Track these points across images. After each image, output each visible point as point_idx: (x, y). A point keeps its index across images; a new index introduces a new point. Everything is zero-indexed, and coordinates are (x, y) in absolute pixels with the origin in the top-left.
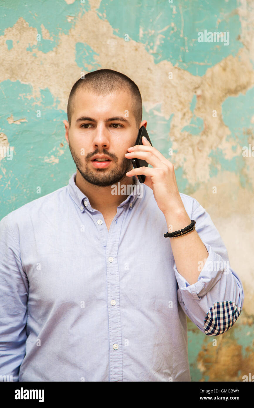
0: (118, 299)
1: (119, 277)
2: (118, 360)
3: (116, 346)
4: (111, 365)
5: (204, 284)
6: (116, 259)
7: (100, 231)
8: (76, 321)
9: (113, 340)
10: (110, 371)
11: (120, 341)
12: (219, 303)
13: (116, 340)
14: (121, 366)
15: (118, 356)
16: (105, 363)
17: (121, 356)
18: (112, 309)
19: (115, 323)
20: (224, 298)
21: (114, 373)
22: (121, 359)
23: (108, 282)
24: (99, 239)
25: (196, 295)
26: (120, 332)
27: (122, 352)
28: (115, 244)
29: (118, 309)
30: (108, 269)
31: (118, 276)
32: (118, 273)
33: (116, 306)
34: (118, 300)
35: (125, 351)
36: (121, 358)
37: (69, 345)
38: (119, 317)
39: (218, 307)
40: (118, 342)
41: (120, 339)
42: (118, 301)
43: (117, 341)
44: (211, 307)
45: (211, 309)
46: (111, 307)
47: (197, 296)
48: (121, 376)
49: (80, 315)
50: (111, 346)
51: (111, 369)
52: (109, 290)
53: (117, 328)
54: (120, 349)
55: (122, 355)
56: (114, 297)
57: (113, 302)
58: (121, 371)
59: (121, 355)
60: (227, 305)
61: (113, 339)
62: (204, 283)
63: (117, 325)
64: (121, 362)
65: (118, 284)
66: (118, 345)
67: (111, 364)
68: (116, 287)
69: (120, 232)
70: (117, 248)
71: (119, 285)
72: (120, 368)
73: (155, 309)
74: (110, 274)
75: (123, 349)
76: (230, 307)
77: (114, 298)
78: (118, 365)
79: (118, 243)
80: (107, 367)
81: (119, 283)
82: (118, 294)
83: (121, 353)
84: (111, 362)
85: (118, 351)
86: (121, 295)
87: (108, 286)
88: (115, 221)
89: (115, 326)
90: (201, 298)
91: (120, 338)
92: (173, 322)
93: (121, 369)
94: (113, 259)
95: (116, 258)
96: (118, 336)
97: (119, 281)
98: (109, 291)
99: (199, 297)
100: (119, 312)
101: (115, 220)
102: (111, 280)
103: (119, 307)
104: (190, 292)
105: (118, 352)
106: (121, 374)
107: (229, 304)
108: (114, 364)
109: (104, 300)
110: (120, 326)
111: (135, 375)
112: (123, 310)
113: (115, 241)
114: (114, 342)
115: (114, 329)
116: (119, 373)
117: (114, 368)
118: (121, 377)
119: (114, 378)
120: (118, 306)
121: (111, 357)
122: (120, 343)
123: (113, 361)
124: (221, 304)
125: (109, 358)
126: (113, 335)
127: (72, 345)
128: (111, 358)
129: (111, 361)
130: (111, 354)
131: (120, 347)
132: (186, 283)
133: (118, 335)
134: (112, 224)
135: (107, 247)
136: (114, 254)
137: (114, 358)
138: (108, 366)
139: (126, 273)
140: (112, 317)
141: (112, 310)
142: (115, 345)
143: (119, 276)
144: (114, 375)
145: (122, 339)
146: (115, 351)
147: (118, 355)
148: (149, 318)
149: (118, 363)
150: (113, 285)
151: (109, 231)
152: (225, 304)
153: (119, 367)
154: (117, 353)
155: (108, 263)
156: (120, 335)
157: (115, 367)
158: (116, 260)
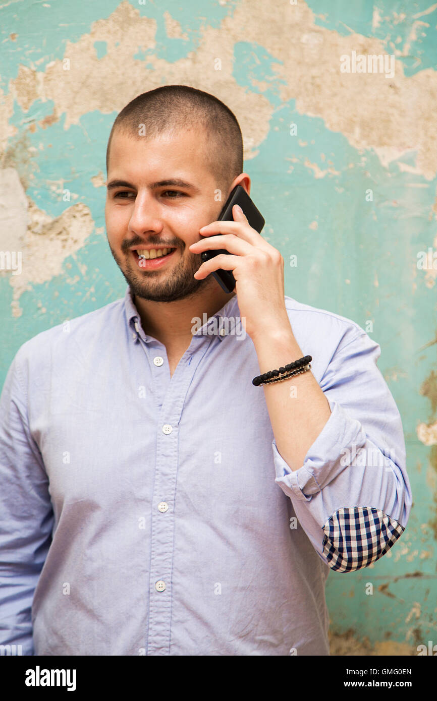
0: (172, 500)
1: (176, 462)
2: (164, 609)
3: (161, 586)
4: (151, 618)
5: (312, 470)
6: (177, 429)
7: (156, 376)
8: (98, 535)
9: (157, 574)
10: (149, 629)
11: (169, 577)
12: (348, 510)
13: (163, 574)
14: (169, 621)
15: (164, 603)
16: (140, 613)
17: (169, 604)
18: (160, 518)
19: (163, 544)
20: (359, 500)
21: (155, 633)
22: (169, 610)
23: (157, 470)
24: (151, 392)
25: (299, 492)
26: (170, 560)
27: (172, 597)
28: (179, 401)
29: (172, 518)
30: (159, 447)
31: (175, 460)
32: (176, 453)
33: (168, 513)
34: (172, 502)
35: (177, 596)
36: (168, 607)
37: (85, 577)
38: (172, 534)
39: (347, 517)
40: (165, 578)
41: (169, 573)
42: (172, 505)
43: (164, 576)
44: (330, 515)
45: (331, 519)
46: (159, 515)
47: (301, 493)
48: (168, 639)
49: (106, 525)
50: (152, 584)
51: (151, 626)
52: (157, 483)
53: (166, 552)
54: (169, 591)
55: (172, 601)
56: (166, 497)
57: (163, 507)
58: (168, 631)
59: (169, 601)
60: (366, 513)
61: (157, 572)
62: (313, 468)
63: (166, 547)
64: (169, 615)
65: (174, 474)
66: (166, 584)
67: (151, 616)
68: (170, 479)
69: (190, 381)
70: (181, 409)
71: (175, 476)
72: (165, 624)
73: (240, 524)
74: (163, 455)
75: (174, 591)
76: (371, 518)
77: (166, 499)
78: (163, 620)
79: (183, 400)
80: (143, 622)
81: (176, 472)
82: (173, 492)
83: (170, 598)
84: (151, 613)
85: (164, 594)
86: (178, 494)
87: (157, 477)
88: (185, 360)
89: (161, 549)
90: (310, 499)
91: (170, 571)
92: (277, 549)
93: (168, 627)
94: (171, 429)
95: (176, 427)
96: (166, 568)
97: (176, 469)
98: (157, 485)
99: (307, 496)
100: (172, 525)
101: (187, 358)
102: (162, 466)
103: (172, 515)
104: (288, 485)
105: (165, 596)
106: (168, 636)
107: (370, 512)
108: (156, 617)
109: (148, 502)
110: (171, 549)
111: (194, 640)
112: (180, 522)
113: (179, 397)
114: (159, 578)
115: (160, 554)
116: (163, 633)
117: (155, 623)
118: (167, 641)
119: (155, 643)
120: (171, 513)
121: (151, 603)
122: (169, 580)
123: (155, 611)
124: (352, 512)
125: (149, 606)
126: (157, 565)
127: (89, 576)
128: (152, 606)
129: (152, 611)
130: (151, 598)
131: (169, 587)
132: (285, 470)
133: (166, 566)
134: (179, 365)
135: (163, 407)
136: (174, 420)
137: (156, 606)
138: (146, 618)
139: (189, 456)
140: (159, 533)
141: (159, 520)
142: (160, 582)
143: (178, 460)
144: (155, 636)
145: (172, 573)
146: (159, 593)
147: (163, 601)
148: (225, 539)
149: (164, 614)
150: (164, 475)
151: (172, 378)
152: (361, 511)
153: (163, 623)
154: (165, 599)
155: (159, 435)
156: (170, 566)
157: (158, 623)
158: (176, 431)
